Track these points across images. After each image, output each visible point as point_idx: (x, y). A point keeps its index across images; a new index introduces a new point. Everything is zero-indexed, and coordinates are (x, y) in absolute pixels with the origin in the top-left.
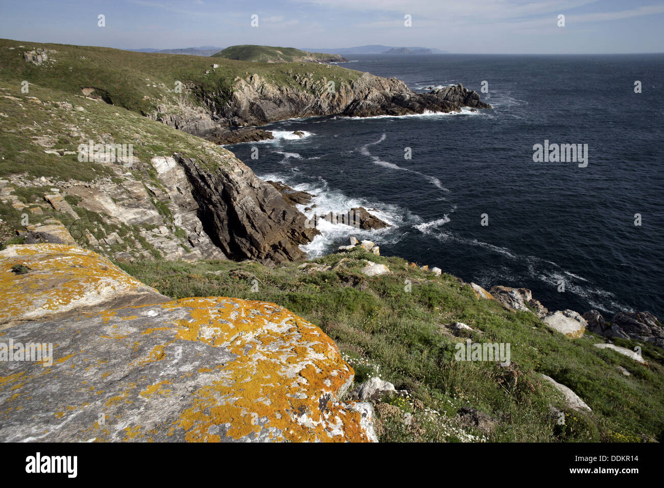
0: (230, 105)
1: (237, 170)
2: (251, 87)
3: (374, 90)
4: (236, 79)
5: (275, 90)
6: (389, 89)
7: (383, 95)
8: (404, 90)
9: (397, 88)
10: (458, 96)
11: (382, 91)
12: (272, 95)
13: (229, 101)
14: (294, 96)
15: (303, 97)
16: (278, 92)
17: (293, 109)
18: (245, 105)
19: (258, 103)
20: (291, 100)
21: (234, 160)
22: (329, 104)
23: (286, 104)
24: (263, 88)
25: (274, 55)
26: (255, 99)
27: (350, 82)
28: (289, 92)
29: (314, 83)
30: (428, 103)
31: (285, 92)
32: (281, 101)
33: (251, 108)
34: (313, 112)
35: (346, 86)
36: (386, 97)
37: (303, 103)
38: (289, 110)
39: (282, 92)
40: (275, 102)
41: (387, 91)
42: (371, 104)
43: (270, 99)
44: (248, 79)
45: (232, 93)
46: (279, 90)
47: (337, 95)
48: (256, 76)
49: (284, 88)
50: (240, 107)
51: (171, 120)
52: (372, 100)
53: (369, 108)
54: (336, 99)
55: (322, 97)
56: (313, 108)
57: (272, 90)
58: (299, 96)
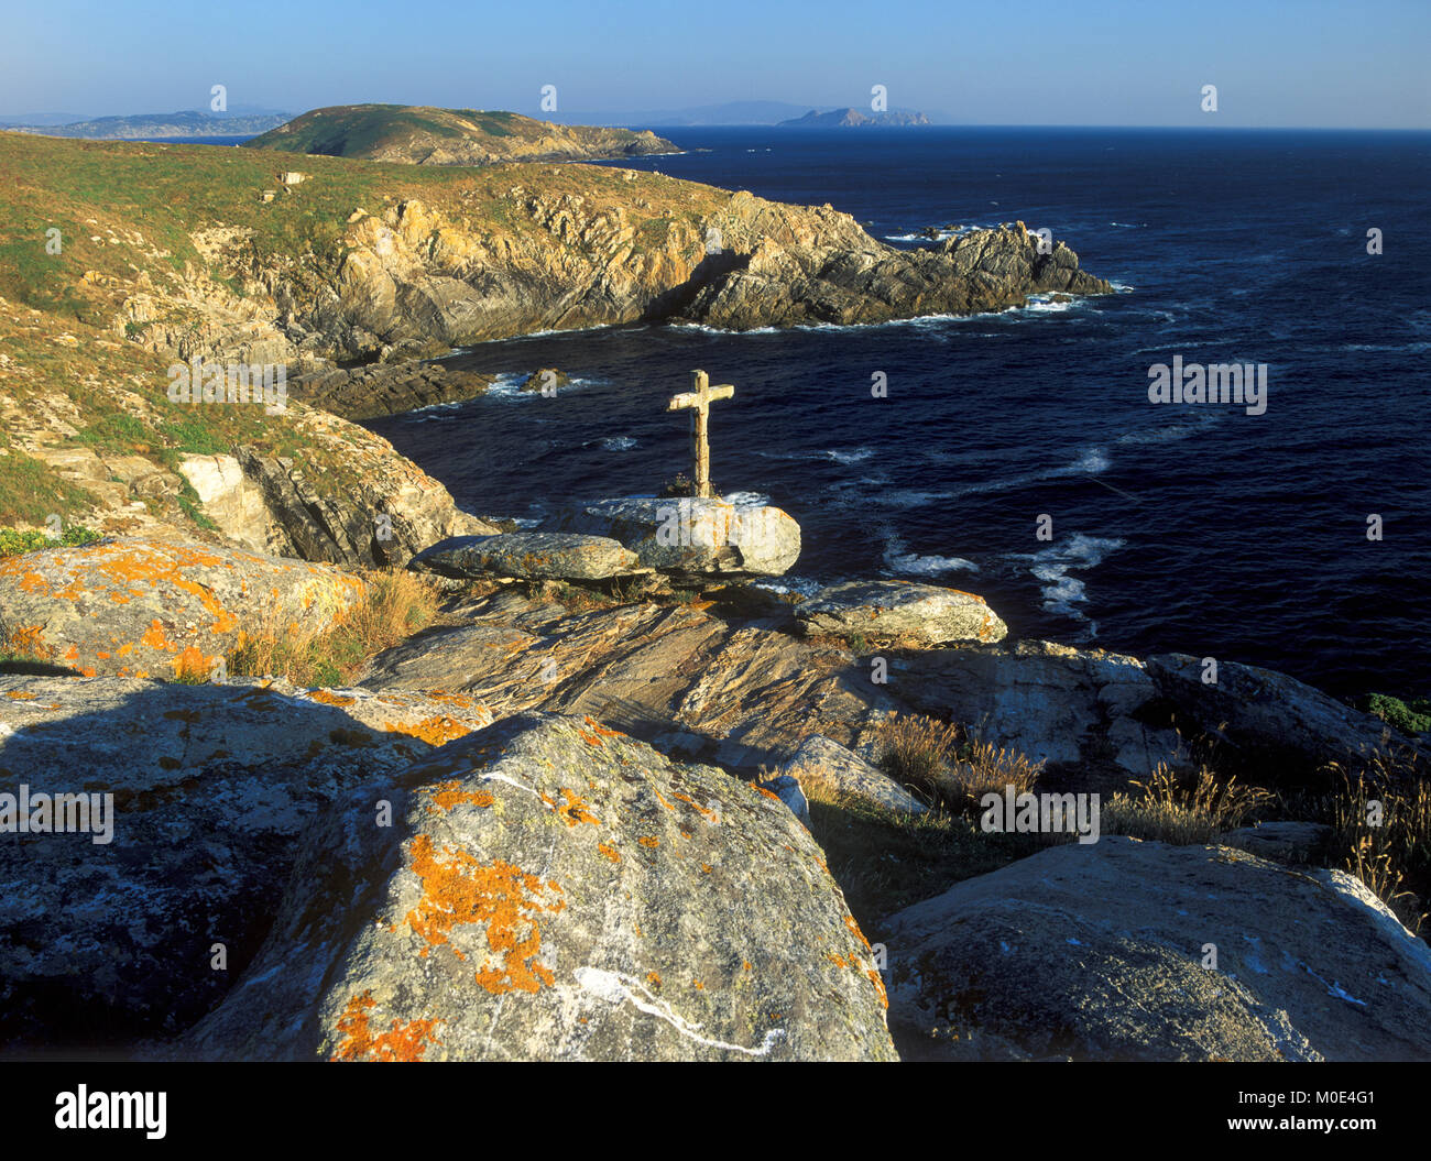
0: (339, 294)
1: (406, 489)
2: (400, 238)
3: (769, 242)
4: (355, 217)
5: (474, 247)
6: (812, 238)
7: (795, 256)
8: (855, 240)
9: (835, 236)
10: (1014, 258)
11: (793, 246)
12: (464, 262)
13: (336, 281)
14: (528, 264)
15: (557, 266)
16: (483, 253)
17: (528, 302)
18: (383, 292)
19: (423, 285)
20: (520, 276)
21: (394, 461)
22: (633, 286)
23: (506, 285)
24: (435, 241)
25: (452, 132)
26: (414, 273)
27: (696, 220)
28: (515, 252)
29: (589, 225)
30: (929, 279)
31: (503, 253)
32: (490, 281)
33: (401, 300)
34: (587, 310)
35: (683, 232)
36: (804, 263)
37: (556, 284)
38: (514, 304)
39: (493, 251)
40: (472, 282)
41: (807, 244)
42: (762, 282)
43: (458, 274)
44: (392, 216)
45: (344, 259)
46: (485, 245)
47: (658, 260)
48: (414, 206)
49: (499, 241)
50: (368, 298)
51: (169, 341)
52: (761, 274)
53: (756, 297)
54: (655, 269)
55: (613, 264)
56: (587, 296)
57: (464, 249)
58: (543, 264)
